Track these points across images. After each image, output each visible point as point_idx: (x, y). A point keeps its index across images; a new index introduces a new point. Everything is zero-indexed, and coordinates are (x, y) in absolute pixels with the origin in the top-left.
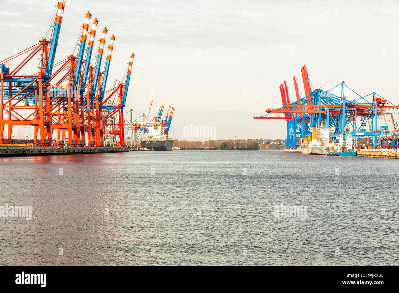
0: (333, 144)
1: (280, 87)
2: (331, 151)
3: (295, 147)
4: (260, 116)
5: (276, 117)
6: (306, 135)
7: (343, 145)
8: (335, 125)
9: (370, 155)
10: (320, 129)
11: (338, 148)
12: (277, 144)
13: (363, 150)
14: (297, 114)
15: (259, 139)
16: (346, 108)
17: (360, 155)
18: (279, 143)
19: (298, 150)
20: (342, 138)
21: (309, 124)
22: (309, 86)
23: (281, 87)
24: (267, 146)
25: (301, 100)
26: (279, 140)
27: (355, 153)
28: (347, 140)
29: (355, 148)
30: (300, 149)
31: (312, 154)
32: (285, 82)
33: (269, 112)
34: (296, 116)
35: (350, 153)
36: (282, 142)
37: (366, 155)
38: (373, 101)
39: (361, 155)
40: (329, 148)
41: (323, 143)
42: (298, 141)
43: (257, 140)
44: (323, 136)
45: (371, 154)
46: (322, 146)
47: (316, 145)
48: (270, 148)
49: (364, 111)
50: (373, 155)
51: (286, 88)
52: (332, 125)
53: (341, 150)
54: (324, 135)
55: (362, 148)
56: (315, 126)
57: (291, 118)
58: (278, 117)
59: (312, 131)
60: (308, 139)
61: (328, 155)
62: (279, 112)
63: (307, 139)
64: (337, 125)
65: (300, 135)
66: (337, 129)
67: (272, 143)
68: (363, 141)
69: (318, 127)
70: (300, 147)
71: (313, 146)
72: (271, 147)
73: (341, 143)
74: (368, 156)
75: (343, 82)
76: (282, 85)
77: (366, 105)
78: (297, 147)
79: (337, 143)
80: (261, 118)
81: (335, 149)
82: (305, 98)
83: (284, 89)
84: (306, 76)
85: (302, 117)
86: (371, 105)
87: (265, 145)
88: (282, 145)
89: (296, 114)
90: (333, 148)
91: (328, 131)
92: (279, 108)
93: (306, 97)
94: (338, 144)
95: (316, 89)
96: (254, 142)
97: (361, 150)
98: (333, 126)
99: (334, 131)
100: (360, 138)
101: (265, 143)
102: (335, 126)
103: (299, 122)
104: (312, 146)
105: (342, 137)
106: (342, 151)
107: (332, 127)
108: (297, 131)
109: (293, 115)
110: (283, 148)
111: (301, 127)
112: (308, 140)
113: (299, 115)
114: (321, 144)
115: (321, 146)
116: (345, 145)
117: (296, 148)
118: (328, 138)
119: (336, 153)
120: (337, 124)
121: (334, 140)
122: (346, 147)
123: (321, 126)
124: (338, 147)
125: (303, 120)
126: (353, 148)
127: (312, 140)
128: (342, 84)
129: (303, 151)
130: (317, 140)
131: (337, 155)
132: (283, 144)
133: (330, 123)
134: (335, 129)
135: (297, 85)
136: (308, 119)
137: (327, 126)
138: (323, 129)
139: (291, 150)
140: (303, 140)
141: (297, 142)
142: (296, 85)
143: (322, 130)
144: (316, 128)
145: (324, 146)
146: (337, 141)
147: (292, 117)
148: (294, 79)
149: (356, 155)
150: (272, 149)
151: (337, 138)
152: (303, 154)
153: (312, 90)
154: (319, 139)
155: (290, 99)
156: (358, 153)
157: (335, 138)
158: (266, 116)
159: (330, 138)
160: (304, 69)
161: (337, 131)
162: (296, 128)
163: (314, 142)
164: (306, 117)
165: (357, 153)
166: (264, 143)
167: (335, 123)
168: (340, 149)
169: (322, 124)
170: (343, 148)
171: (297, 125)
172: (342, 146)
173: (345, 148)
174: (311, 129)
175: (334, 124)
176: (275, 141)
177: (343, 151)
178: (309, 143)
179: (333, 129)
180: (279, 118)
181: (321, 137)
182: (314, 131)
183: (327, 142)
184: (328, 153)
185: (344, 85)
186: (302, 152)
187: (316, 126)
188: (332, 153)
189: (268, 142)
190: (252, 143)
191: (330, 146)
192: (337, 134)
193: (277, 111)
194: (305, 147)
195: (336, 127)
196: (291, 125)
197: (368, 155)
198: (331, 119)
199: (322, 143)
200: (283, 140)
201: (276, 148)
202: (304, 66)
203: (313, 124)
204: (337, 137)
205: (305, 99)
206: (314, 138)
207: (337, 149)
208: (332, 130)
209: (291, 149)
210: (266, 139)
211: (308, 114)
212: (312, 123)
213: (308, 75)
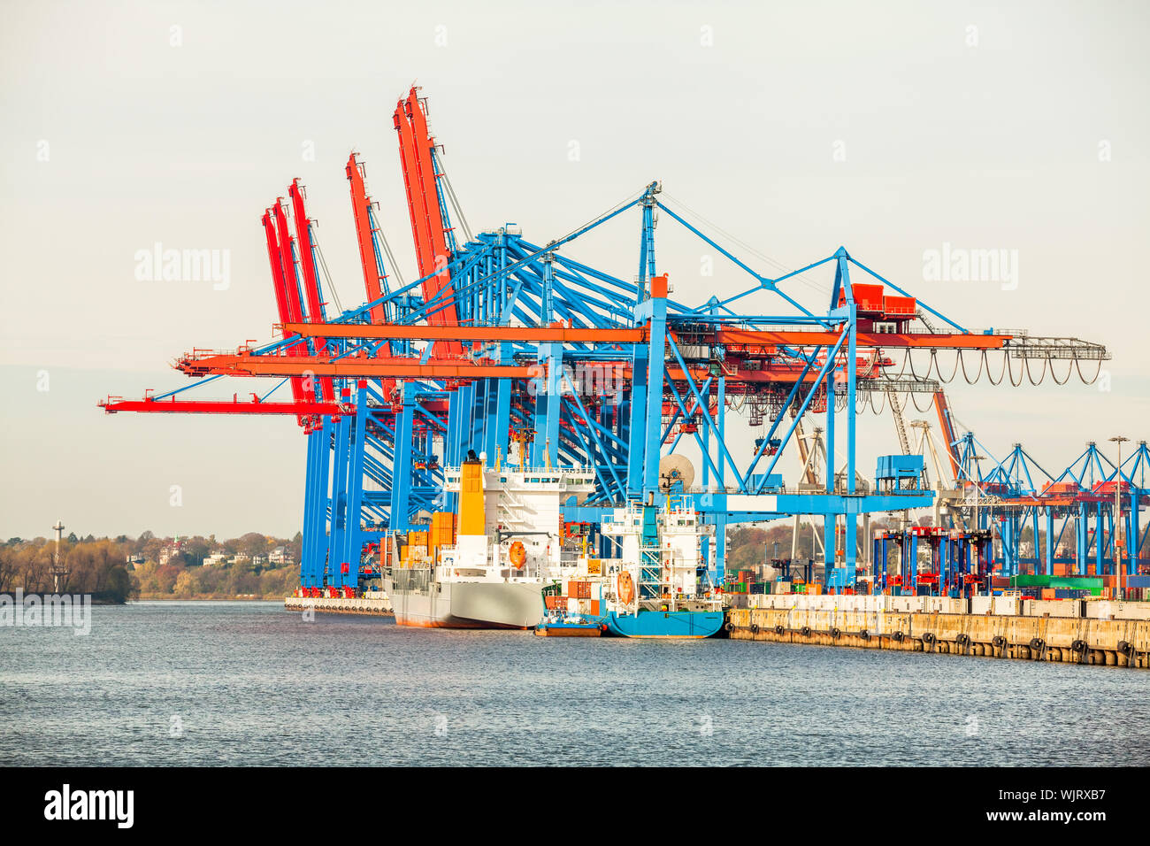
0: (584, 562)
1: (266, 220)
2: (574, 606)
3: (352, 581)
4: (139, 397)
5: (240, 400)
6: (423, 513)
7: (645, 574)
8: (598, 448)
9: (806, 632)
10: (507, 473)
11: (614, 590)
12: (246, 567)
13: (766, 600)
14: (370, 383)
15: (135, 535)
16: (668, 345)
17: (749, 635)
18: (256, 560)
19: (372, 601)
20: (640, 529)
21: (437, 447)
22: (443, 218)
23: (274, 220)
24: (185, 578)
25: (395, 298)
26: (258, 544)
27: (711, 617)
28: (665, 540)
29: (717, 588)
30: (384, 595)
31: (457, 623)
32: (294, 191)
33: (196, 368)
34: (363, 398)
35: (683, 617)
36: (276, 556)
37: (780, 631)
38: (833, 306)
39: (755, 629)
40: (558, 588)
41: (524, 561)
42: (374, 547)
43: (122, 539)
44: (525, 516)
45: (815, 623)
46: (520, 580)
47: (481, 573)
48: (205, 591)
49: (770, 368)
50: (826, 633)
51: (304, 225)
52: (578, 449)
53: (631, 600)
54: (532, 512)
55: (758, 589)
56: (473, 458)
57: (333, 410)
58: (250, 400)
59: (456, 487)
60: (436, 533)
61: (551, 631)
62: (257, 369)
63: (429, 536)
64: (610, 453)
65: (388, 509)
66: (606, 474)
67: (214, 558)
68: (763, 548)
69: (490, 463)
70: (387, 582)
71: (462, 579)
72: (208, 586)
73: (632, 556)
74: (797, 638)
75: (653, 188)
76: (277, 209)
77: (787, 328)
78: (365, 581)
79: (608, 556)
80: (150, 405)
81: (595, 596)
82: (414, 285)
83: (292, 230)
84: (424, 153)
85: (397, 399)
86: (821, 329)
87: (171, 573)
88: (275, 573)
89: (362, 385)
90: (581, 590)
91: (555, 487)
92: (256, 347)
93: (423, 282)
94: (614, 562)
95: (485, 236)
96: (105, 553)
97: (754, 600)
98: (585, 454)
99: (591, 488)
100: (744, 532)
101: (174, 560)
102: (598, 456)
103: (379, 433)
104: (454, 579)
105: (636, 522)
106: (635, 608)
107: (577, 464)
108: (369, 485)
109: (346, 393)
110: (278, 587)
111: (390, 465)
112: (435, 540)
113: (380, 391)
114: (509, 565)
115: (511, 579)
116: (658, 572)
117: (359, 591)
118: (555, 529)
119: (601, 617)
120: (607, 442)
121: (592, 538)
122: (664, 582)
123: (515, 457)
124: (614, 581)
125: (405, 422)
126: (701, 591)
127: (459, 538)
128: (644, 199)
129: (405, 605)
130: (490, 542)
131: (607, 633)
132: (280, 566)
133: (567, 441)
134: (592, 476)
135: (369, 208)
136: (431, 413)
137: (546, 455)
138: (521, 476)
139: (328, 601)
140: (400, 543)
141: (364, 554)
142: (363, 208)
143: (517, 479)
144: (484, 468)
145: (527, 579)
146: (608, 548)
147: (338, 399)
148: (352, 171)
149: (724, 633)
150: (216, 598)
151: (606, 530)
152: (405, 622)
153: (461, 240)
154: (501, 535)
155: (326, 295)
156: (737, 619)
157: (595, 528)
158: (180, 398)
159: (566, 527)
160: (409, 115)
161: (611, 487)
162: (363, 465)
163: (471, 550)
164: (424, 404)
165: (727, 620)
166: (164, 560)
167: (596, 437)
168: (625, 592)
169: (515, 446)
170: (643, 590)
171: (368, 448)
172: (636, 577)
173: (657, 588)
174: (450, 472)
175: (592, 445)
176: (231, 548)
177: (642, 609)
178: (437, 559)
179: (584, 478)
180: (258, 407)
181: (511, 521)
182: (472, 486)
183: (546, 549)
184: (554, 621)
185: (657, 211)
186: (398, 615)
187: (483, 456)
188: (576, 620)
189: (193, 554)
190: (91, 560)
191: (565, 576)
192: (606, 503)
193: (244, 363)
194: (412, 586)
195: (603, 463)
196: (332, 453)
197: (792, 632)
198: (575, 415)
199: (517, 561)
200: (281, 543)
201: (239, 591)
202: (413, 91)
203: (464, 444)
204: (607, 520)
205: (418, 291)
206: (469, 531)
207: (608, 596)
208: (580, 482)
209: (327, 593)
210: (176, 535)
211: (433, 384)
212: (459, 439)
213: (432, 150)
